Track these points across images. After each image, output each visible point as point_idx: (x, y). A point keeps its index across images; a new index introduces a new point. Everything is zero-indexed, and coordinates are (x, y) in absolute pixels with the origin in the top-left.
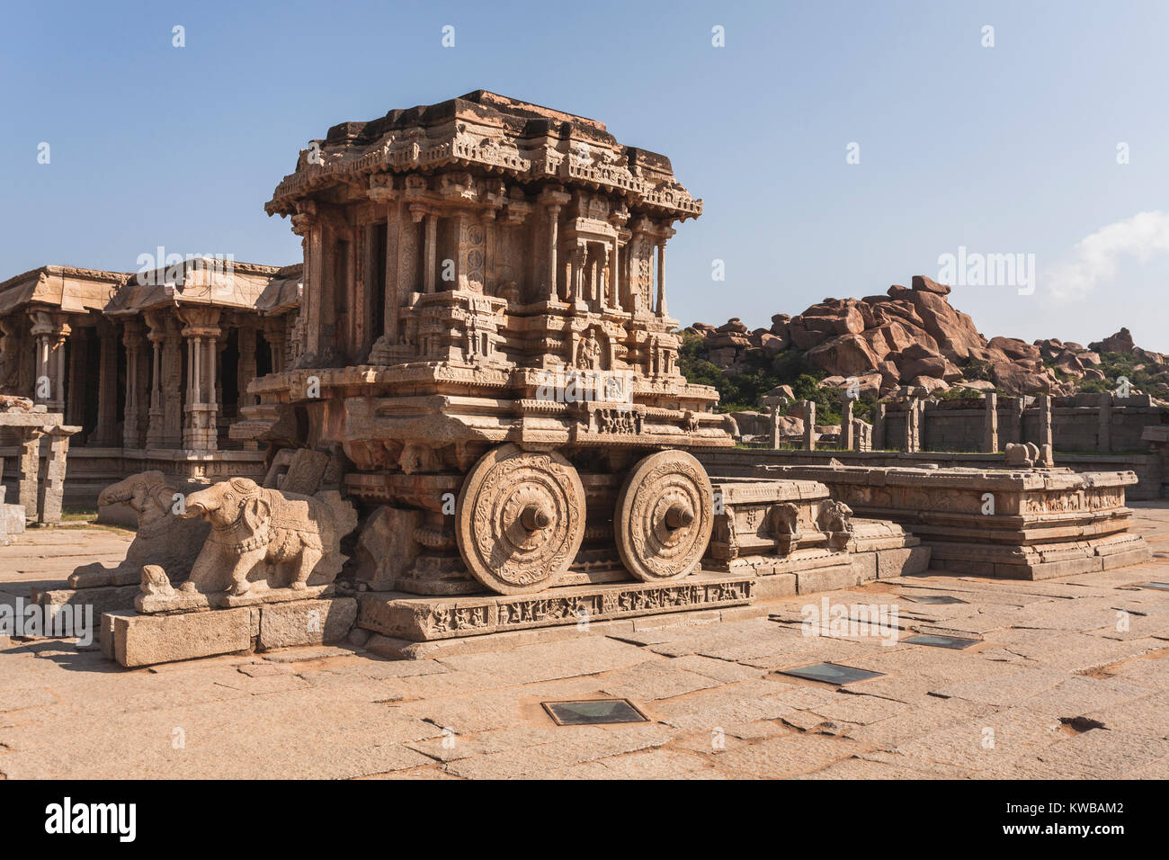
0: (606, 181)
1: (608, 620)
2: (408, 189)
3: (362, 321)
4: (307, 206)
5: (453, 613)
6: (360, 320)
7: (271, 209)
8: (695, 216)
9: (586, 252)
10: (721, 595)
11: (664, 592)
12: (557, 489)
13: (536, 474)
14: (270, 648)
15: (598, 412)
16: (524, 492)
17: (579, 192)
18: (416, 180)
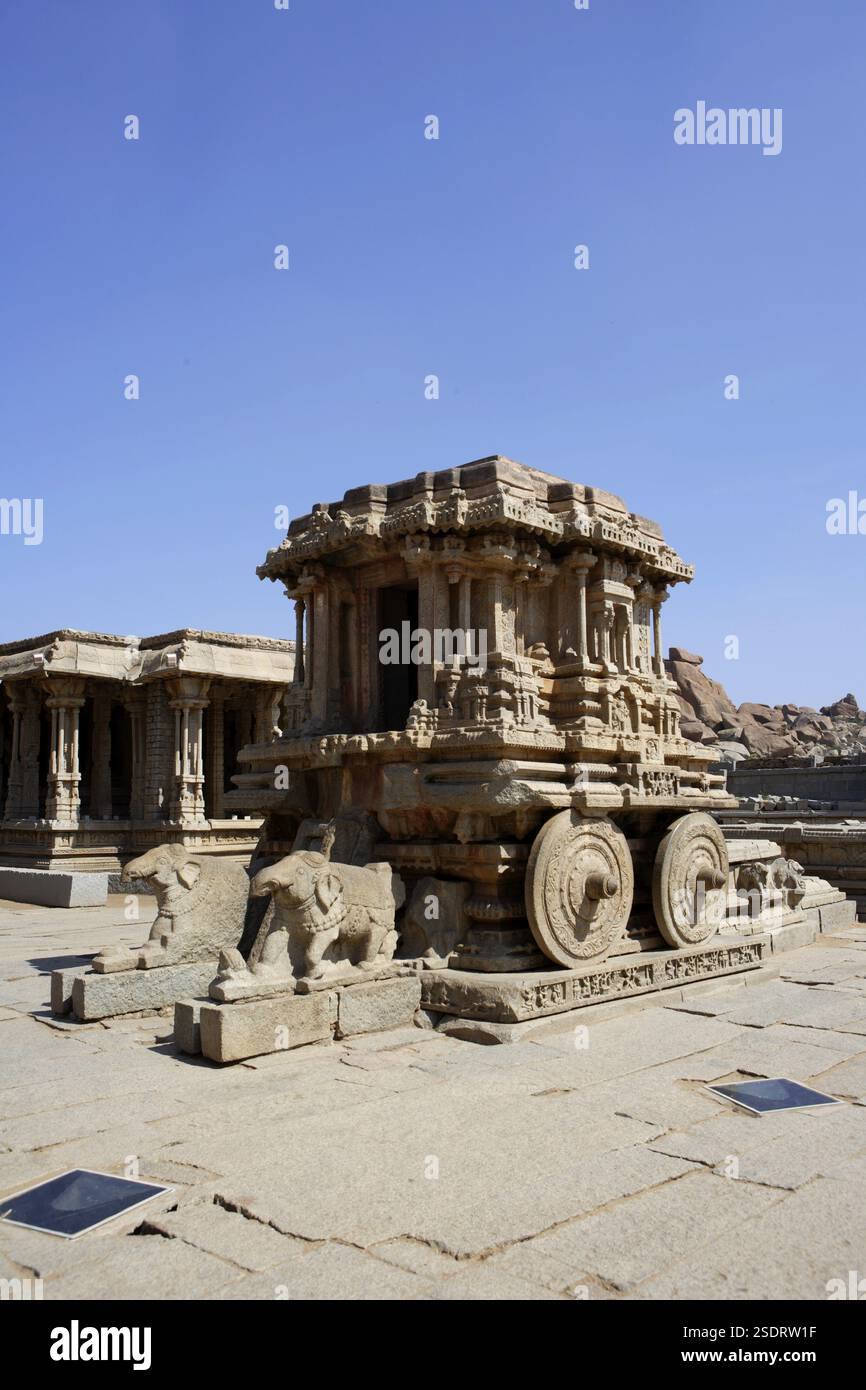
0: (629, 544)
1: (658, 990)
2: (446, 549)
3: (368, 685)
4: (314, 569)
5: (538, 990)
6: (366, 684)
7: (262, 573)
8: (688, 580)
9: (613, 614)
10: (741, 959)
11: (698, 958)
12: (611, 855)
13: (595, 840)
14: (347, 1035)
15: (645, 775)
16: (586, 858)
17: (604, 555)
18: (455, 541)
